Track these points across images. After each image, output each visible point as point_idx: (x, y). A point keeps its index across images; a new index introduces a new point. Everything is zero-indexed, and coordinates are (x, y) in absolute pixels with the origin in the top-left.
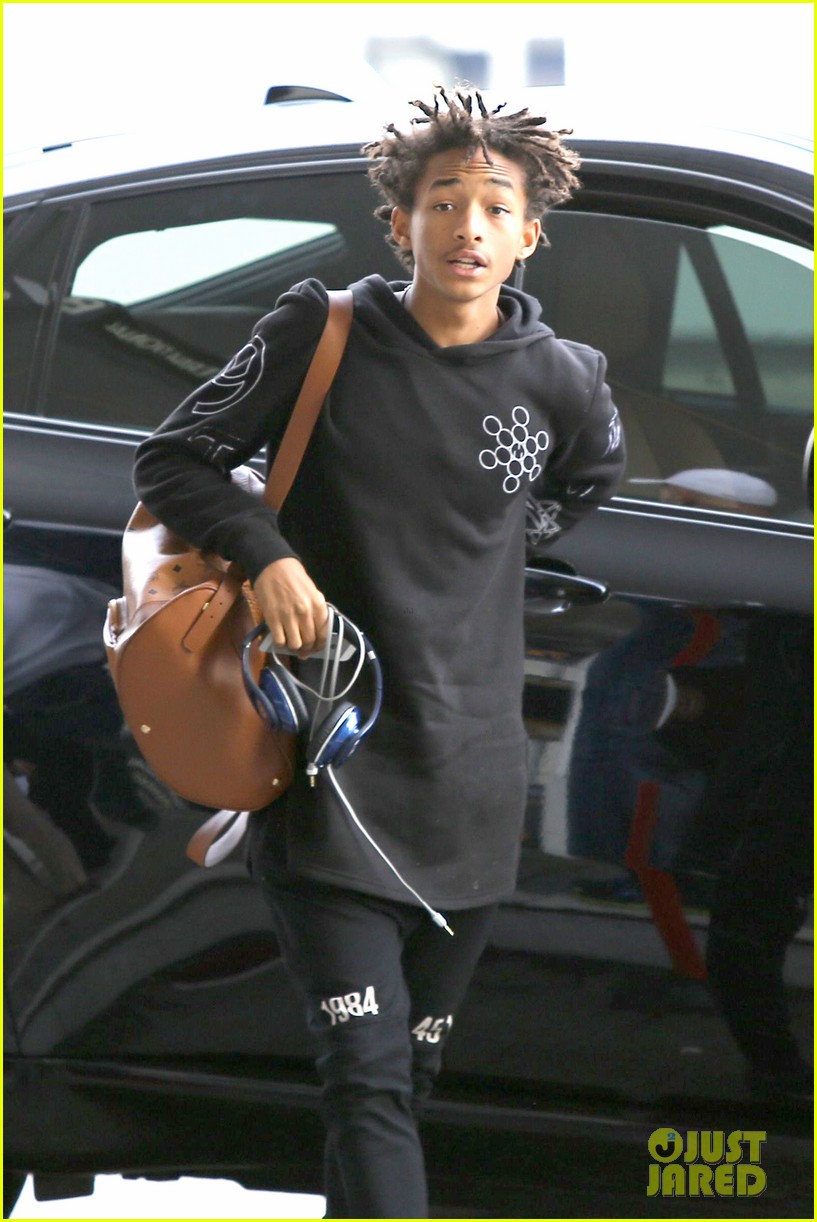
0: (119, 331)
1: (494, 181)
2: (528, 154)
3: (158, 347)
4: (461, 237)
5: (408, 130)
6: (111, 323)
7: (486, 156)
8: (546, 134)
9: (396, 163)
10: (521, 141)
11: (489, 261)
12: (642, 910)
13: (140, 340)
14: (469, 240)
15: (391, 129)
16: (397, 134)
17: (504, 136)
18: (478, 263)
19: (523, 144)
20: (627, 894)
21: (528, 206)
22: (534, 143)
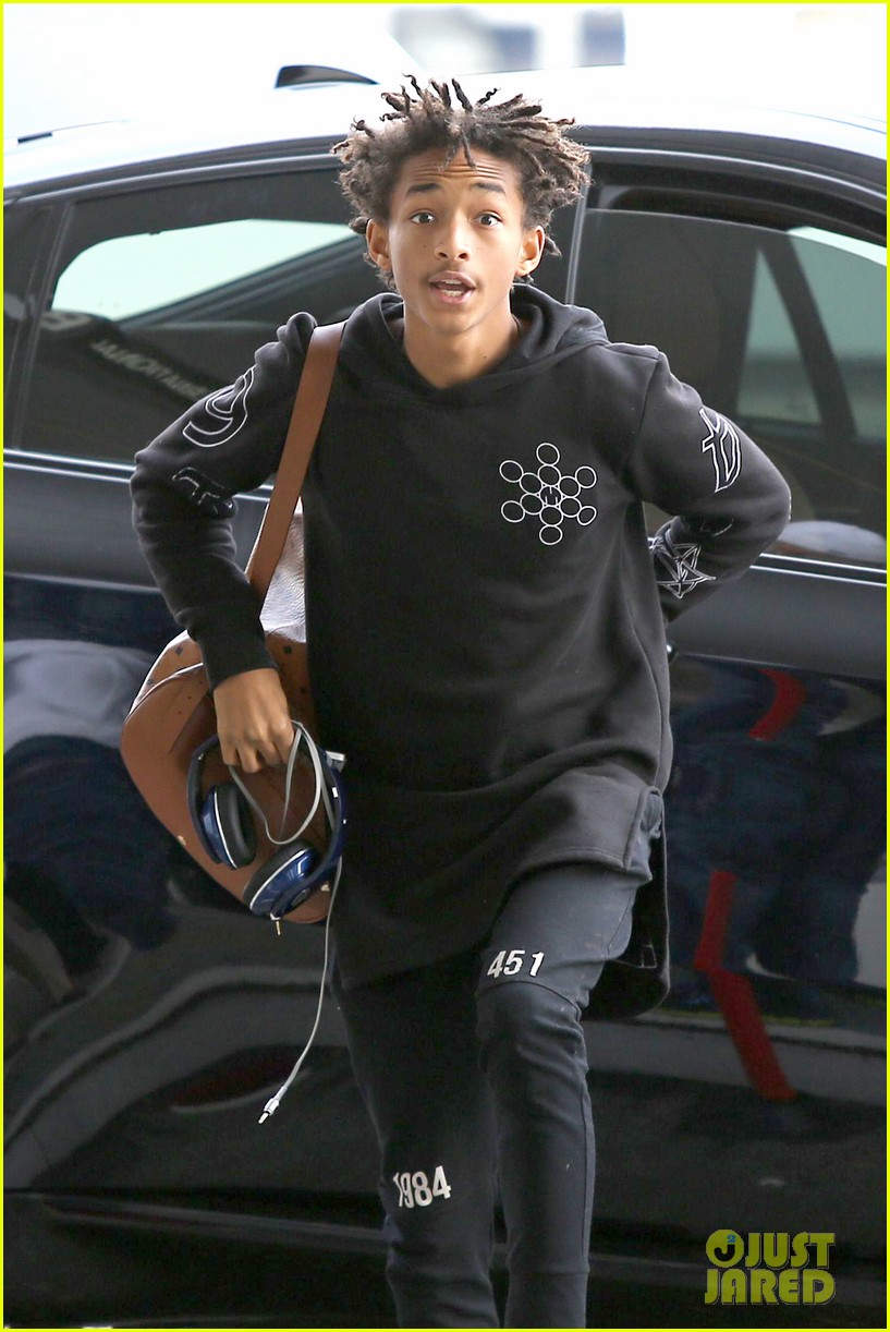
0: (108, 351)
1: (481, 185)
2: (522, 151)
3: (153, 368)
4: (443, 255)
5: (380, 128)
6: (98, 342)
7: (467, 156)
8: (543, 126)
9: (366, 167)
10: (513, 135)
11: (478, 283)
12: (714, 1020)
13: (132, 360)
14: (453, 257)
15: (360, 126)
16: (369, 132)
17: (492, 131)
18: (465, 287)
19: (515, 140)
20: (697, 1001)
21: (527, 212)
22: (528, 138)
